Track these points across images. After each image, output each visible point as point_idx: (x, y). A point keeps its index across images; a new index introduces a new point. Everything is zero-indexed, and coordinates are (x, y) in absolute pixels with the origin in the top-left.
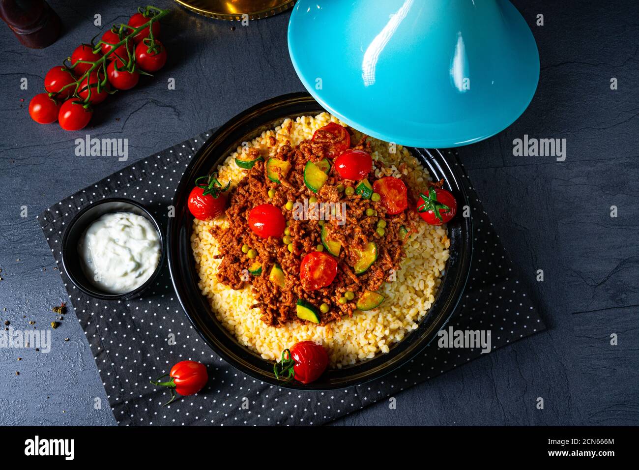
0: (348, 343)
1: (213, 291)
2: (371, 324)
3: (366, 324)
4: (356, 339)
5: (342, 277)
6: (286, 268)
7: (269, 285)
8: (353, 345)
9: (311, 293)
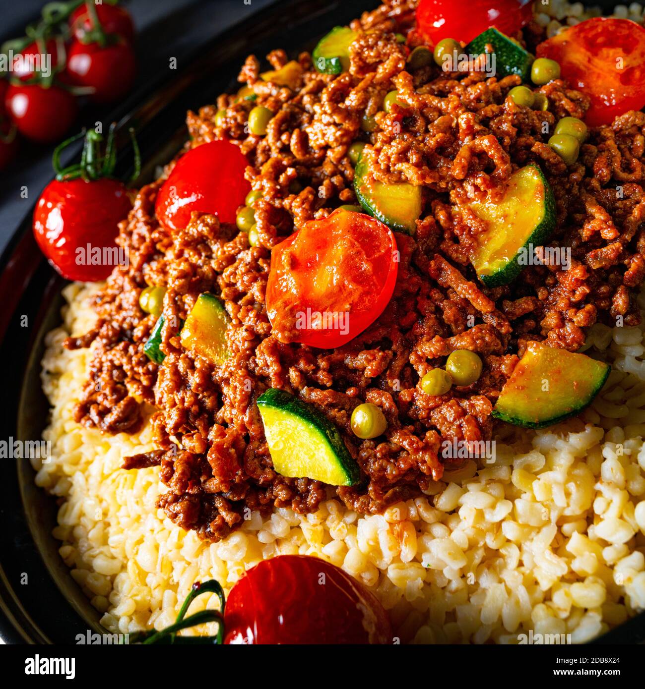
0: (486, 581)
1: (67, 469)
2: (572, 487)
3: (548, 489)
4: (521, 564)
5: (429, 297)
6: (237, 296)
7: (182, 366)
8: (509, 592)
9: (317, 369)
